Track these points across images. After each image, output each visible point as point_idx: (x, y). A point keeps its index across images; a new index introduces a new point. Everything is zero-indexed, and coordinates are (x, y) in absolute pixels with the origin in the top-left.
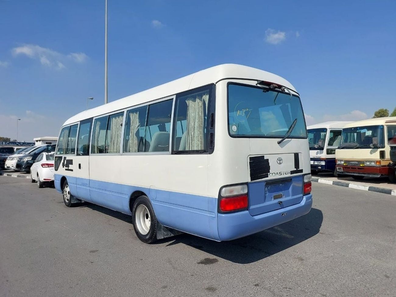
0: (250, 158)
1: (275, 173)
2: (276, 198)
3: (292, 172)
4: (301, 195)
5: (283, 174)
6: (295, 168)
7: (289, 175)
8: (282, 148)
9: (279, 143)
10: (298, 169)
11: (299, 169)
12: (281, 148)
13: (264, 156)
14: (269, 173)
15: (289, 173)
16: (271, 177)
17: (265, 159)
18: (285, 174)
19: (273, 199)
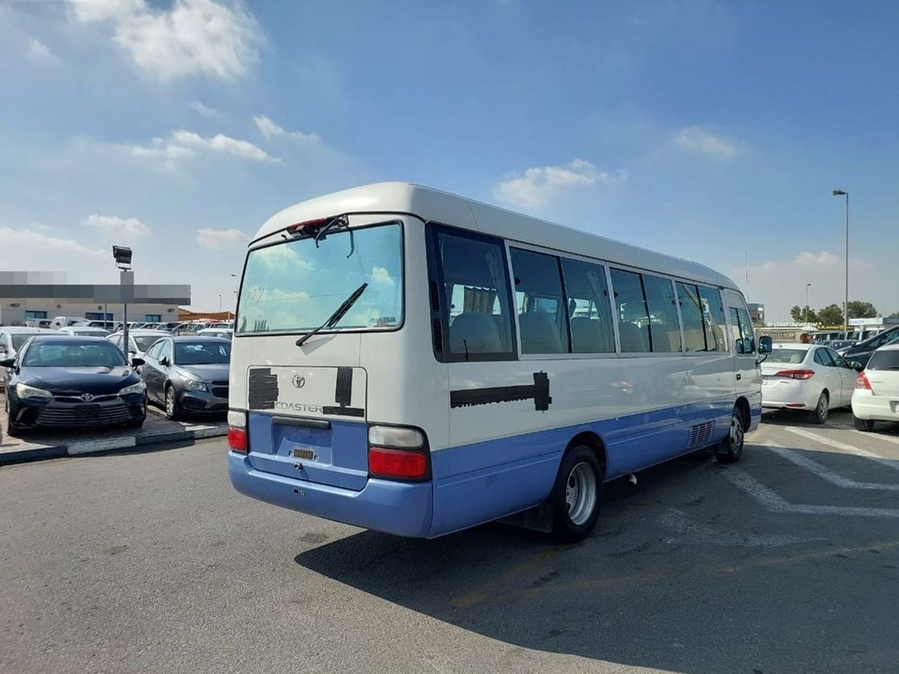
0: (251, 370)
1: (287, 405)
2: (298, 454)
3: (327, 410)
4: (364, 474)
5: (305, 409)
6: (337, 402)
7: (320, 414)
8: (306, 354)
9: (300, 344)
10: (347, 407)
11: (350, 405)
12: (304, 355)
13: (270, 369)
14: (275, 402)
15: (320, 410)
16: (279, 409)
17: (272, 374)
18: (309, 410)
19: (292, 454)
